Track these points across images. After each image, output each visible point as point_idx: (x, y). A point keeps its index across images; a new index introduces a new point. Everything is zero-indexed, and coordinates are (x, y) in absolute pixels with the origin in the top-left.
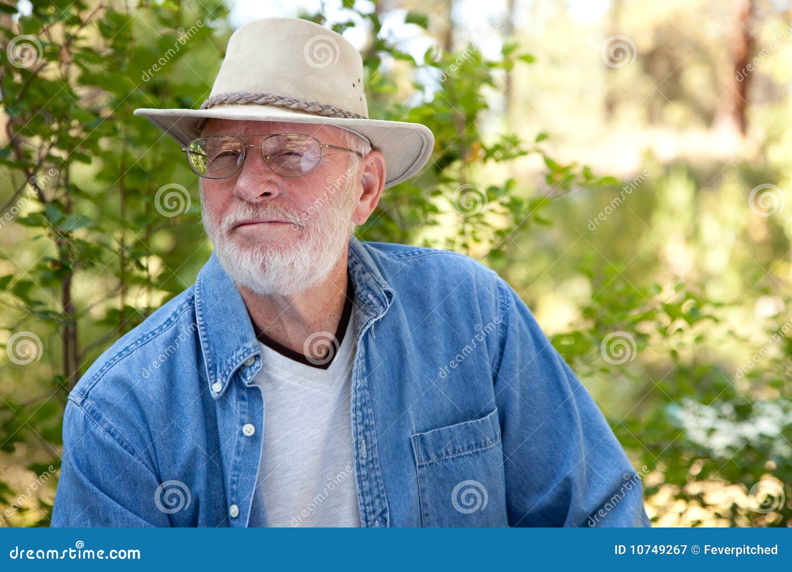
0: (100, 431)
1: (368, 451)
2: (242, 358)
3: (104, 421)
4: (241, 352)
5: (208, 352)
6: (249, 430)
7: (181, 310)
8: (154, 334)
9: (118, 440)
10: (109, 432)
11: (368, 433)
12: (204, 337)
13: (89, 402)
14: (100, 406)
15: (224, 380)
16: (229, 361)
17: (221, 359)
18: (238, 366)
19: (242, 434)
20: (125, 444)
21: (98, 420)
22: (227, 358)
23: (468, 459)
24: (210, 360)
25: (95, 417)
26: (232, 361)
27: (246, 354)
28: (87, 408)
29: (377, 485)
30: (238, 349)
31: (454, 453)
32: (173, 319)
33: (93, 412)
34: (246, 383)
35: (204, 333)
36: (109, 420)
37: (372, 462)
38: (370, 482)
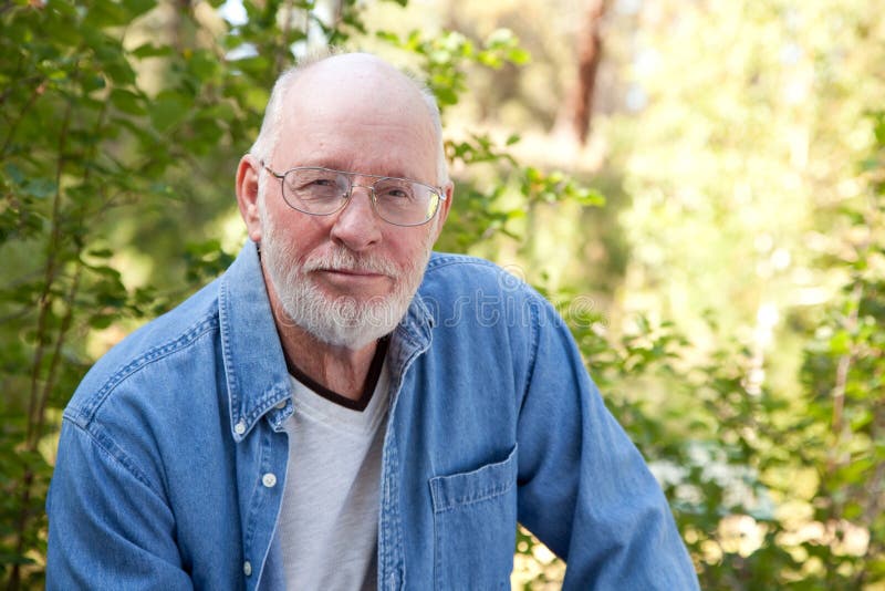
0: (111, 461)
1: (391, 494)
2: (273, 400)
3: (116, 449)
4: (272, 392)
5: (233, 386)
6: (270, 480)
7: (201, 329)
8: (166, 350)
9: (132, 471)
10: (121, 461)
11: (393, 475)
12: (231, 368)
13: (96, 426)
14: (109, 430)
15: (249, 422)
16: (259, 403)
17: (248, 398)
18: (268, 409)
19: (261, 483)
20: (140, 475)
21: (108, 447)
22: (256, 397)
23: (487, 505)
24: (235, 396)
25: (104, 444)
26: (263, 403)
27: (278, 397)
28: (94, 432)
29: (398, 534)
30: (269, 388)
31: (475, 497)
32: (190, 337)
33: (102, 437)
34: (274, 428)
35: (230, 363)
36: (121, 447)
37: (394, 507)
38: (392, 529)
